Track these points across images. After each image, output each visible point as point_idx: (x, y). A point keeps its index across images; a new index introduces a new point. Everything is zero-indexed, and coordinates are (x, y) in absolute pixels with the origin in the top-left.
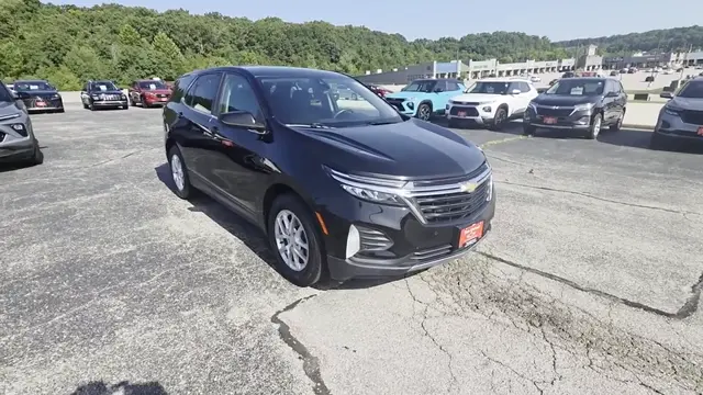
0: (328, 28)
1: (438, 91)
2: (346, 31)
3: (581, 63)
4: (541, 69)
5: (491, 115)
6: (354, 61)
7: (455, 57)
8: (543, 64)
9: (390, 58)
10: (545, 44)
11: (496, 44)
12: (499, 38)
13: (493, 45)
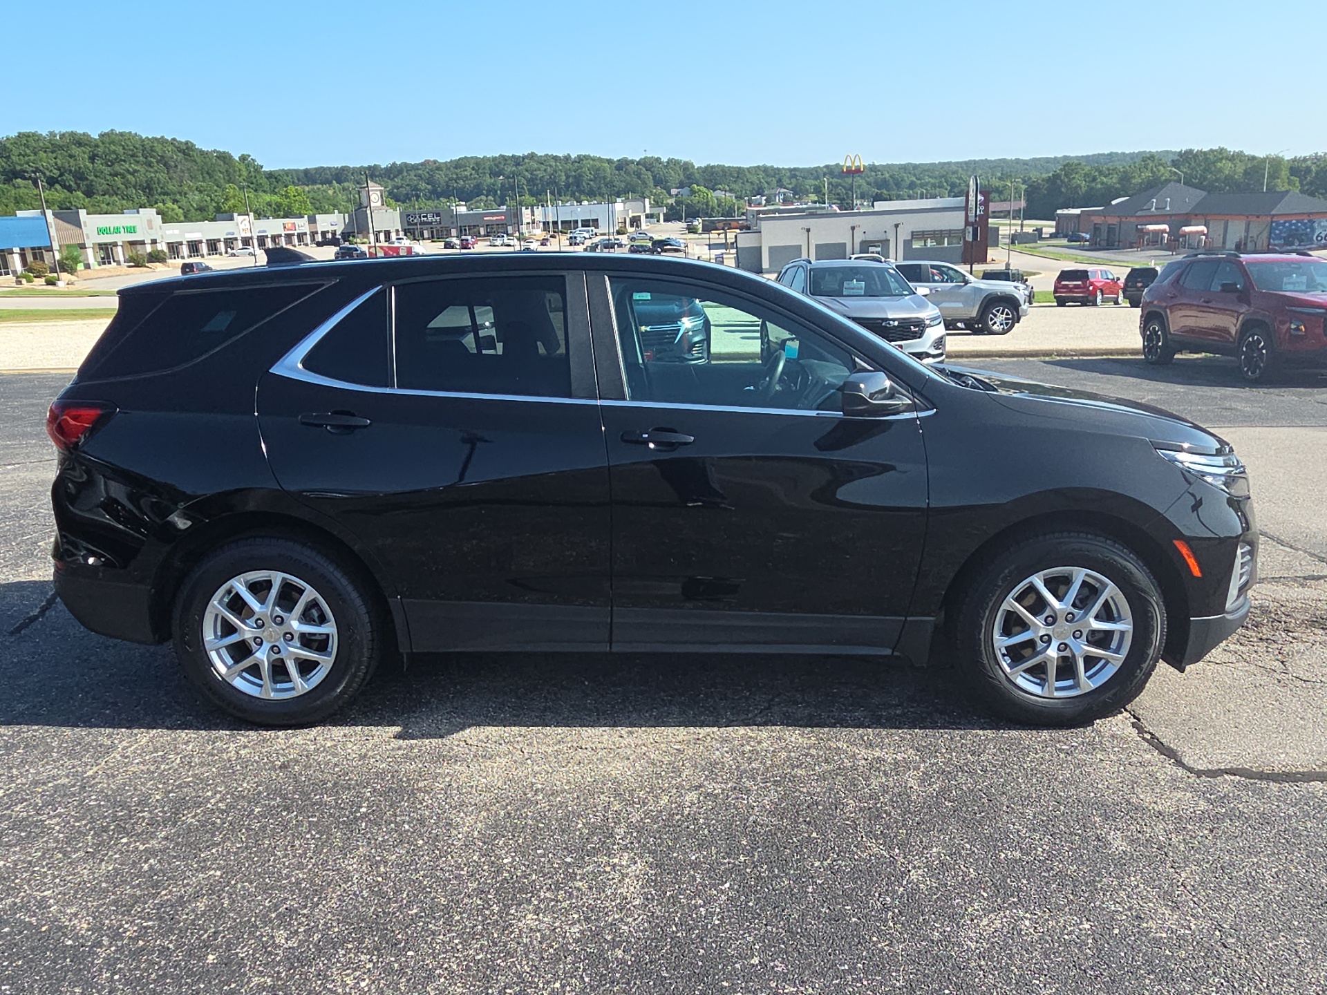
4: (274, 238)
10: (252, 174)
11: (117, 167)
12: (120, 150)
13: (109, 169)
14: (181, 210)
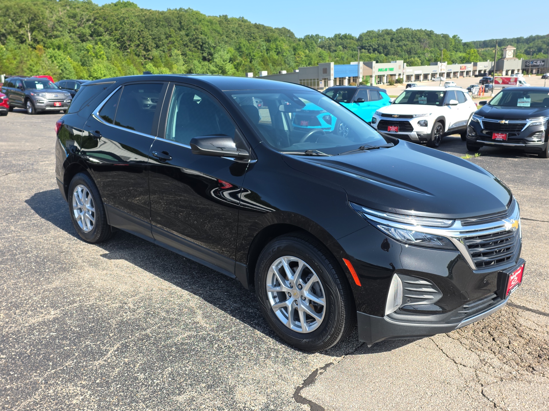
0: (198, 18)
1: (359, 101)
2: (220, 22)
3: (499, 67)
4: (455, 73)
5: (427, 131)
6: (231, 60)
7: (354, 57)
8: (456, 68)
9: (276, 57)
10: (457, 44)
11: (401, 43)
12: (403, 36)
13: (397, 44)
14: (420, 61)
